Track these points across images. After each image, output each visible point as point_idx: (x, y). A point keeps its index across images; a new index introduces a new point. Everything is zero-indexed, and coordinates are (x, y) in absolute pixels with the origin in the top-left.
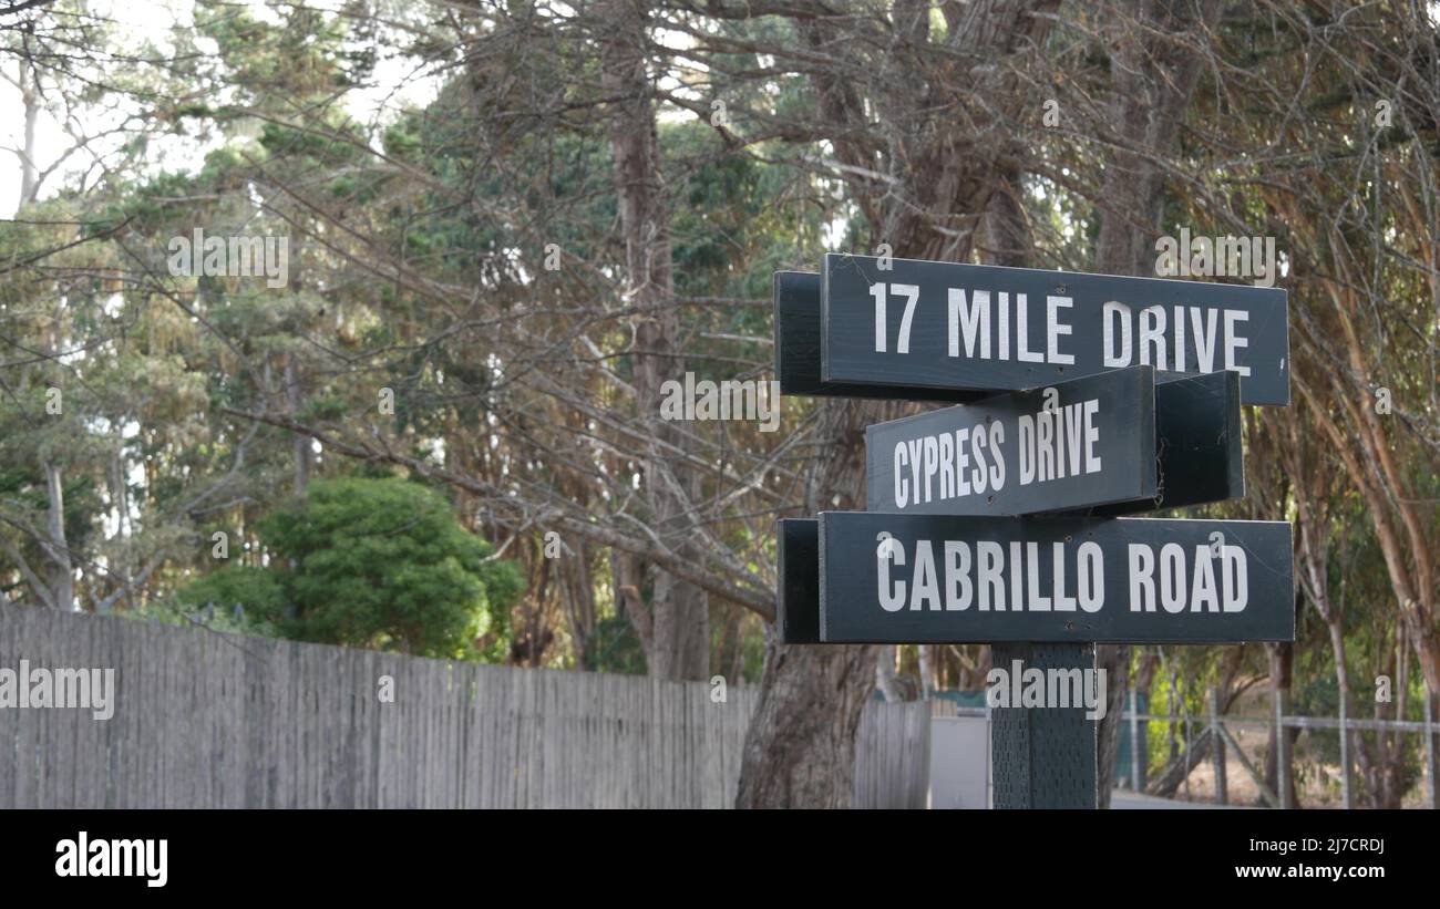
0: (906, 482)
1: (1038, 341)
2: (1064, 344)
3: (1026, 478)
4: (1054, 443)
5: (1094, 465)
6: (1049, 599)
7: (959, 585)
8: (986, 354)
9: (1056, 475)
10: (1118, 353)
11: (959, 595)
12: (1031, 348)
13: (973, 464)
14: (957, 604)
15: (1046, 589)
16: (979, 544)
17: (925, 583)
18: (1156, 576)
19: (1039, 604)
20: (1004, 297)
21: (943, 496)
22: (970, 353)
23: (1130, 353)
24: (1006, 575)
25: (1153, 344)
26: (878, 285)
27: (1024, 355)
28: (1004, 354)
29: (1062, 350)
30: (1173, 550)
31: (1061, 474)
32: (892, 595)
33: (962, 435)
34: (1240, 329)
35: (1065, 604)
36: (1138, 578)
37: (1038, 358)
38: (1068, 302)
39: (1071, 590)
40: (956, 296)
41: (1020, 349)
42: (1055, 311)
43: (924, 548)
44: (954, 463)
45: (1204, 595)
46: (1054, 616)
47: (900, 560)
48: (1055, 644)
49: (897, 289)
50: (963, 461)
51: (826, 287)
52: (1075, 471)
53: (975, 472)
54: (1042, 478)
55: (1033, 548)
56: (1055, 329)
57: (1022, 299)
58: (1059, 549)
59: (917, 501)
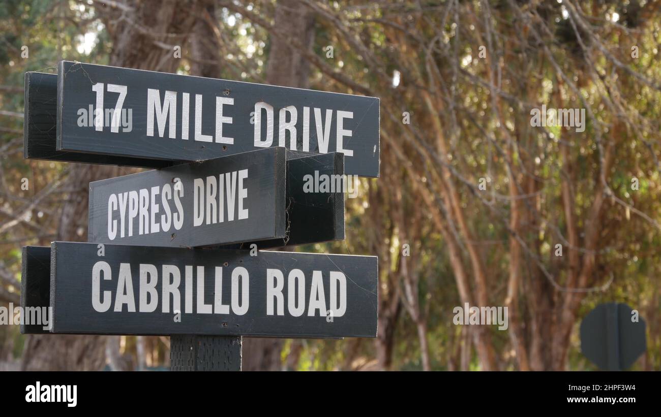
0: (115, 222)
1: (209, 128)
2: (227, 130)
3: (198, 222)
4: (217, 198)
5: (244, 214)
6: (211, 306)
7: (149, 295)
8: (172, 135)
9: (218, 219)
10: (263, 138)
11: (149, 301)
12: (204, 132)
13: (162, 211)
14: (147, 308)
15: (209, 299)
16: (164, 266)
17: (125, 293)
18: (285, 291)
19: (204, 309)
20: (186, 97)
21: (141, 233)
22: (161, 135)
23: (272, 138)
24: (182, 288)
25: (288, 132)
26: (98, 84)
27: (199, 137)
28: (185, 136)
29: (225, 134)
30: (297, 273)
31: (222, 220)
32: (102, 301)
33: (155, 190)
34: (347, 124)
35: (221, 309)
36: (273, 292)
37: (208, 139)
38: (230, 101)
39: (227, 300)
40: (153, 95)
41: (196, 133)
42: (221, 107)
43: (125, 269)
44: (149, 210)
45: (317, 304)
46: (214, 317)
47: (108, 276)
48: (214, 336)
49: (112, 88)
50: (155, 209)
51: (61, 85)
52: (231, 218)
53: (163, 217)
54: (208, 222)
55: (201, 270)
56: (221, 119)
57: (199, 98)
58: (219, 271)
59: (123, 235)
